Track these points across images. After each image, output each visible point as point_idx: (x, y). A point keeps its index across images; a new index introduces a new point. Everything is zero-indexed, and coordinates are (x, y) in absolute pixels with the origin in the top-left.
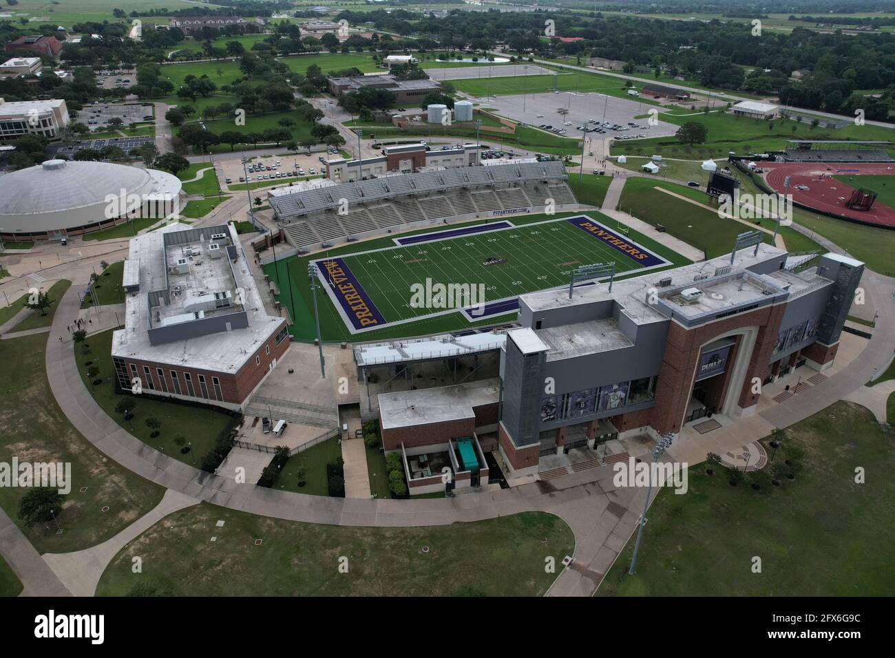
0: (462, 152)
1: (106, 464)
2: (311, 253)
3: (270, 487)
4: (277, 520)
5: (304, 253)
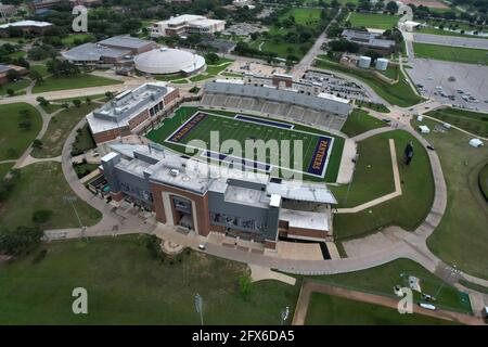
0: (311, 86)
1: (63, 143)
2: (203, 109)
5: (201, 107)
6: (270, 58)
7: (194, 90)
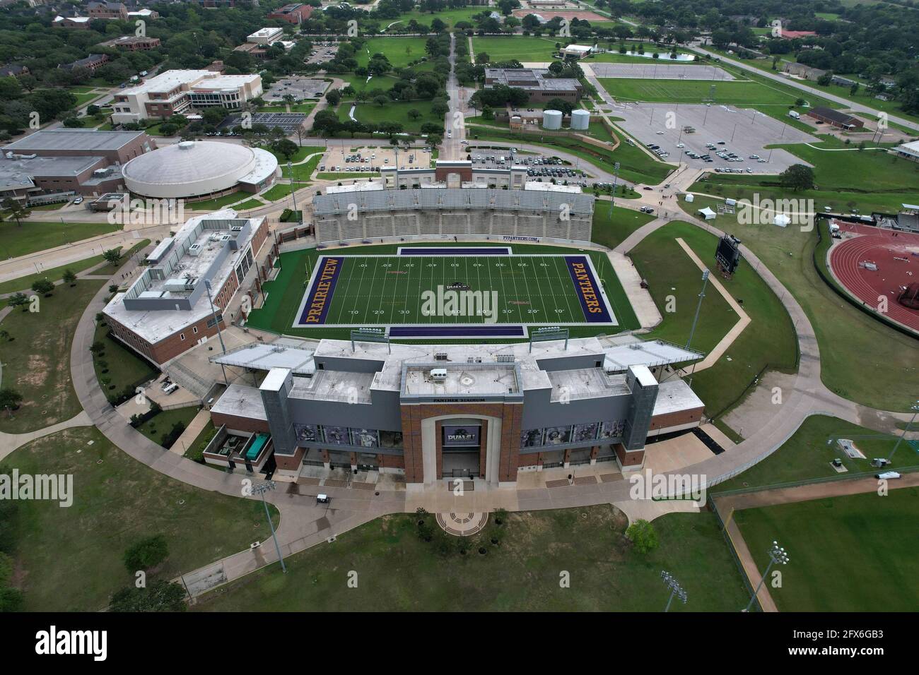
0: (509, 173)
1: (67, 383)
2: (327, 249)
3: (135, 428)
4: (121, 451)
5: (322, 247)
6: (391, 135)
7: (288, 217)
